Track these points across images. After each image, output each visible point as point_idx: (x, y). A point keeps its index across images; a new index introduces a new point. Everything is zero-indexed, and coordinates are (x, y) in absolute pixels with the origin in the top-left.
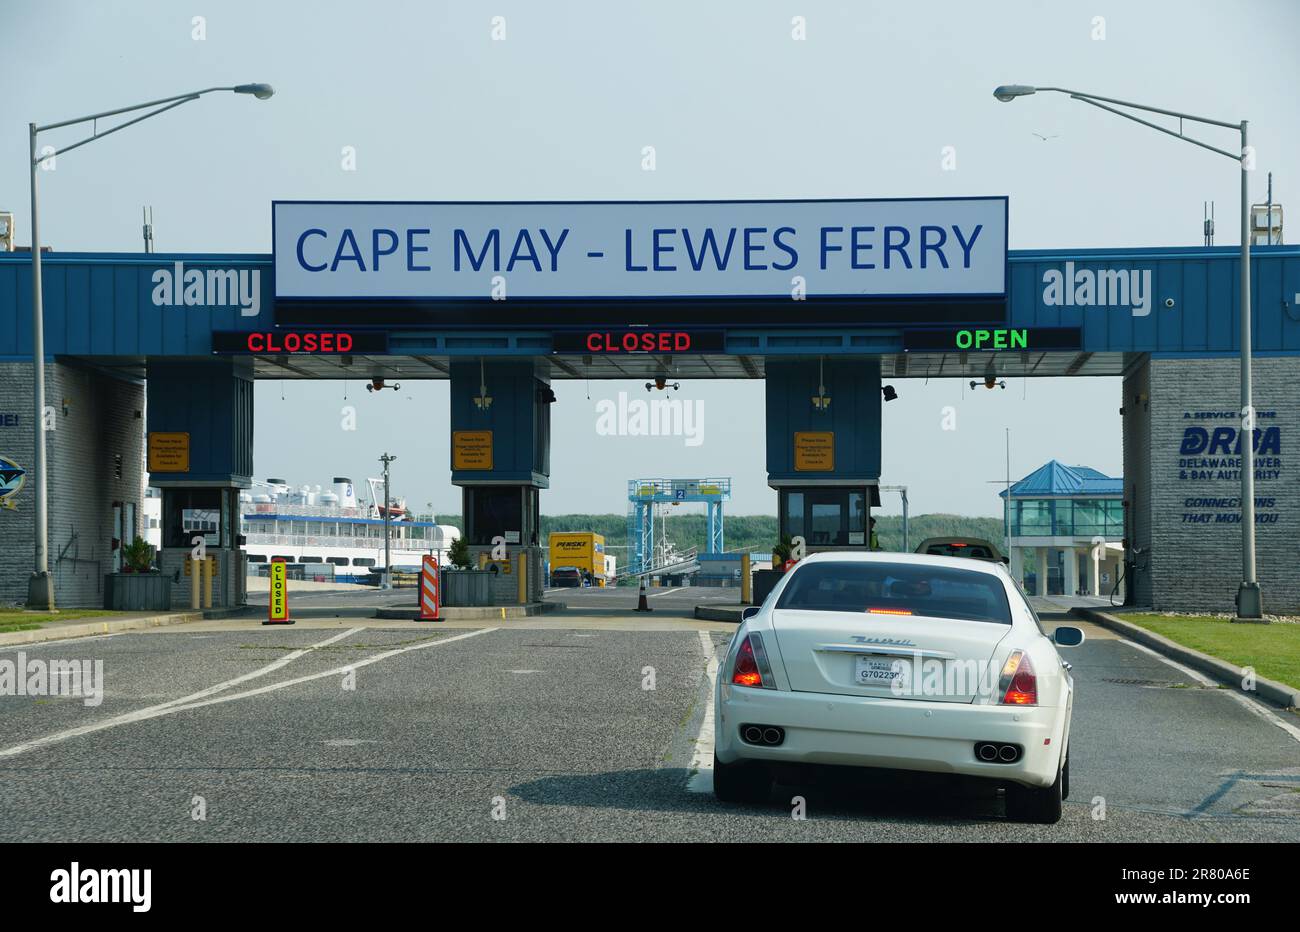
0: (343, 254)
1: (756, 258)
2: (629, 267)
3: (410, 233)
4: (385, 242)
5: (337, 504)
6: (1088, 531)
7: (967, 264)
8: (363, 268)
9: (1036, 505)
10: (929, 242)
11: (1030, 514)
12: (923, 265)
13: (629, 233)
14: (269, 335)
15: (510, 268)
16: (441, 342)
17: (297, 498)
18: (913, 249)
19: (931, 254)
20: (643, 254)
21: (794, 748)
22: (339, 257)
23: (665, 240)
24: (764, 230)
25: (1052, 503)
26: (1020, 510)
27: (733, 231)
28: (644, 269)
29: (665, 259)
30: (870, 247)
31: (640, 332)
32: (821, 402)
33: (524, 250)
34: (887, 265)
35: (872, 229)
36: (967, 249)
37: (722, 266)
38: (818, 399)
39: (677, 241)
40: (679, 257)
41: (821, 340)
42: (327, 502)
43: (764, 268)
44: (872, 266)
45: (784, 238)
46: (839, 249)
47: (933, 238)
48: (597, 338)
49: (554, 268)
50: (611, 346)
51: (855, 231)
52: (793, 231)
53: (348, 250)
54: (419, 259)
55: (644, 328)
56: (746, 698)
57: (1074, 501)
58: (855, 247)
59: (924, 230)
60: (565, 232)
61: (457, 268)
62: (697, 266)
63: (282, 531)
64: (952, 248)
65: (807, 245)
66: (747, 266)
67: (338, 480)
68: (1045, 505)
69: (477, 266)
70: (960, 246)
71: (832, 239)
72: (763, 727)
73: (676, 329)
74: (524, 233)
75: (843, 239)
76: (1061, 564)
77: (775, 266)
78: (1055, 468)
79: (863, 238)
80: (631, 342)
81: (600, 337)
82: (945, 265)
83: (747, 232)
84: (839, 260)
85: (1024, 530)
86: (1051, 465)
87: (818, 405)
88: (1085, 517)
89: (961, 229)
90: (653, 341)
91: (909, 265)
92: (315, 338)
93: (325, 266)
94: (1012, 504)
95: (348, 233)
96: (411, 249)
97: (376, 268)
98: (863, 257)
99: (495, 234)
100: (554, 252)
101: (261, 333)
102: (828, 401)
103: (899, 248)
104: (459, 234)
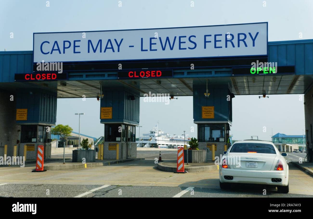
0: (54, 49)
1: (183, 46)
2: (142, 50)
3: (75, 41)
4: (67, 45)
5: (182, 138)
6: (284, 142)
7: (254, 45)
8: (60, 53)
9: (276, 139)
10: (240, 39)
11: (275, 140)
12: (239, 46)
13: (142, 39)
14: (31, 75)
15: (105, 51)
16: (84, 76)
17: (177, 137)
18: (235, 41)
19: (241, 43)
20: (146, 46)
21: (235, 180)
22: (53, 50)
23: (153, 41)
24: (185, 37)
25: (278, 138)
26: (274, 139)
27: (175, 37)
28: (147, 50)
29: (153, 47)
30: (220, 41)
31: (145, 71)
32: (207, 95)
33: (109, 46)
34: (226, 47)
35: (221, 35)
36: (254, 40)
37: (172, 49)
38: (206, 94)
39: (158, 41)
40: (158, 46)
41: (205, 72)
42: (181, 138)
43: (186, 49)
44: (221, 47)
45: (192, 39)
46: (210, 42)
47: (242, 37)
48: (132, 73)
49: (119, 51)
50: (136, 75)
51: (215, 36)
52: (195, 37)
53: (56, 47)
54: (77, 49)
55: (147, 69)
56: (225, 171)
57: (282, 138)
58: (216, 41)
59: (239, 34)
60: (122, 40)
61: (89, 52)
62: (164, 49)
63: (175, 141)
64: (249, 40)
65: (200, 41)
66: (180, 49)
67: (182, 135)
68: (278, 139)
69: (95, 51)
70: (251, 40)
71: (208, 39)
72: (229, 176)
73: (157, 69)
74: (109, 40)
75: (212, 39)
76: (280, 147)
77: (189, 48)
78: (279, 134)
79: (218, 38)
80: (142, 74)
81: (133, 73)
82: (246, 46)
83: (180, 37)
84: (210, 46)
85: (275, 142)
86: (278, 134)
87: (206, 96)
88: (284, 141)
89: (251, 34)
90: (150, 73)
91: (234, 46)
92: (45, 75)
93: (48, 53)
94: (273, 139)
95: (56, 42)
96: (75, 46)
97: (64, 53)
98: (218, 44)
99: (100, 41)
100: (119, 46)
101: (29, 74)
102: (209, 94)
103: (230, 41)
104: (90, 41)
